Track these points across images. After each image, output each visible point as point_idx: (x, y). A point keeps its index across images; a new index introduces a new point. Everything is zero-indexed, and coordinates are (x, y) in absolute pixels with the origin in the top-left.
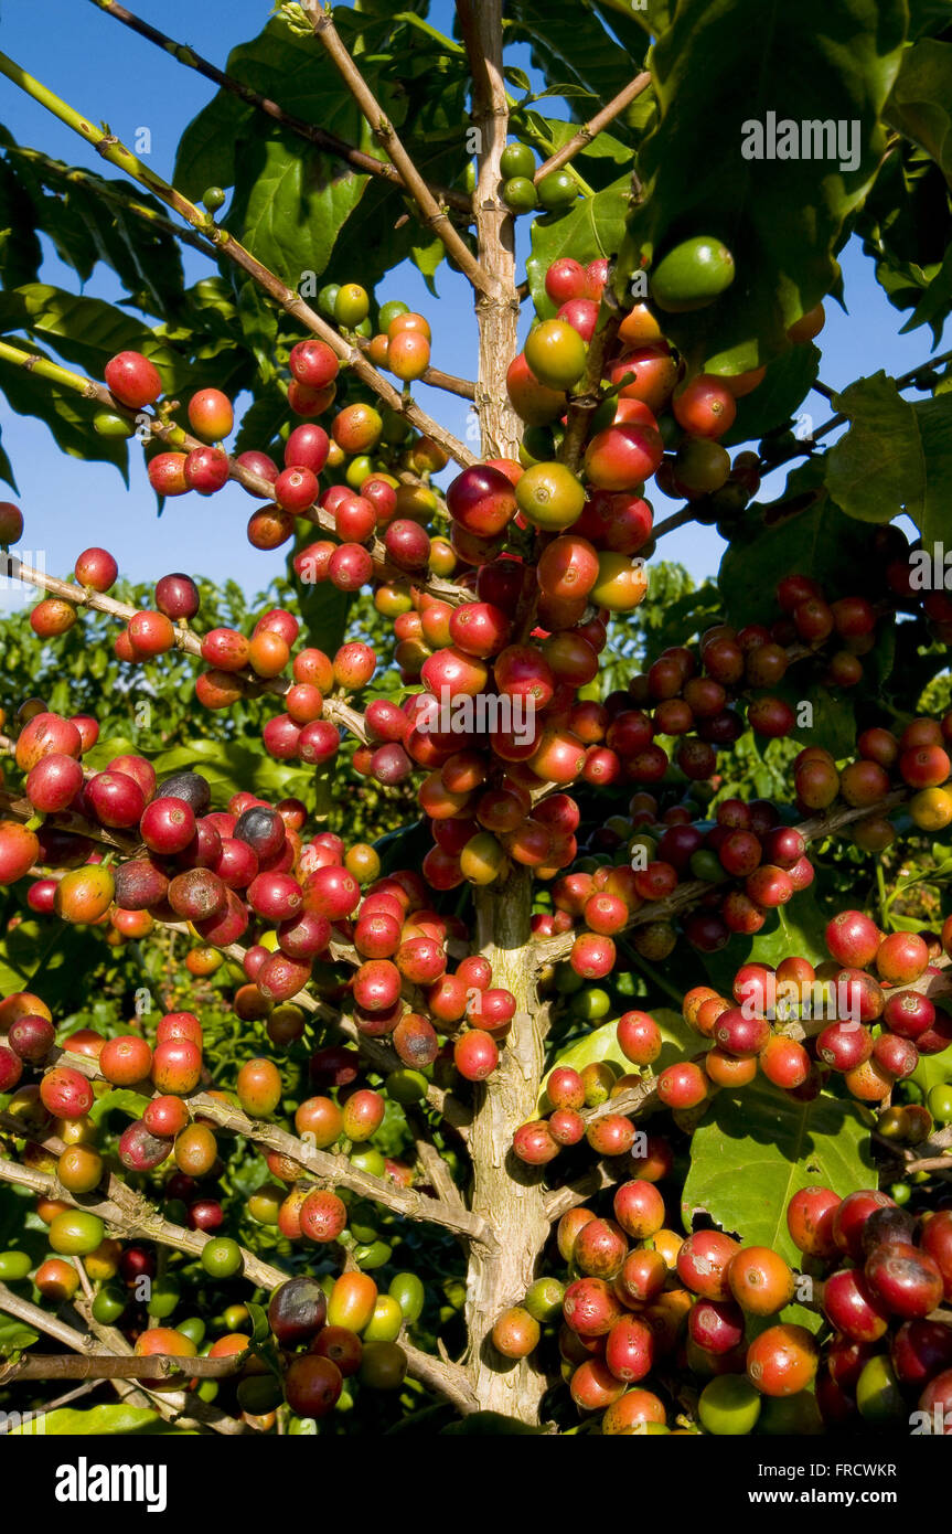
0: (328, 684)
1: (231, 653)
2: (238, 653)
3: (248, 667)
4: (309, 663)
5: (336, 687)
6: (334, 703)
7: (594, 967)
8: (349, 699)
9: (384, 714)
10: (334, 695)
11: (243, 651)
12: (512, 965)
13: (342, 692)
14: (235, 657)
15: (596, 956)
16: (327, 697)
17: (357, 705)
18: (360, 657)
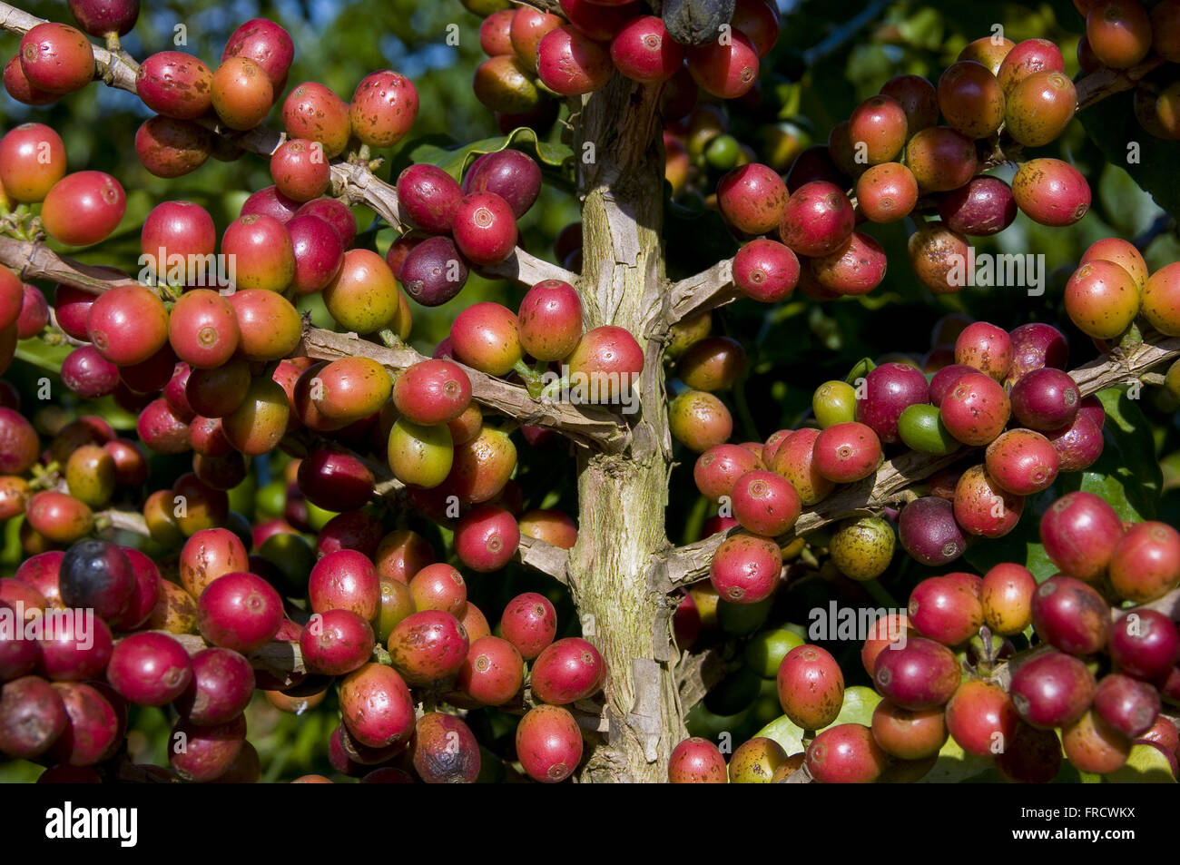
0: (340, 138)
1: (181, 91)
2: (193, 91)
3: (210, 112)
4: (306, 107)
5: (354, 142)
6: (351, 168)
7: (741, 586)
8: (375, 164)
9: (427, 187)
10: (352, 156)
11: (201, 86)
12: (628, 584)
13: (365, 152)
14: (188, 96)
15: (747, 569)
16: (341, 158)
17: (389, 174)
18: (391, 95)
